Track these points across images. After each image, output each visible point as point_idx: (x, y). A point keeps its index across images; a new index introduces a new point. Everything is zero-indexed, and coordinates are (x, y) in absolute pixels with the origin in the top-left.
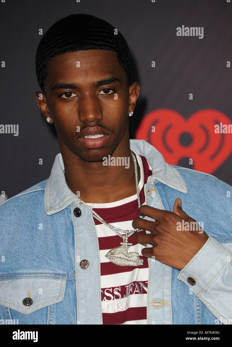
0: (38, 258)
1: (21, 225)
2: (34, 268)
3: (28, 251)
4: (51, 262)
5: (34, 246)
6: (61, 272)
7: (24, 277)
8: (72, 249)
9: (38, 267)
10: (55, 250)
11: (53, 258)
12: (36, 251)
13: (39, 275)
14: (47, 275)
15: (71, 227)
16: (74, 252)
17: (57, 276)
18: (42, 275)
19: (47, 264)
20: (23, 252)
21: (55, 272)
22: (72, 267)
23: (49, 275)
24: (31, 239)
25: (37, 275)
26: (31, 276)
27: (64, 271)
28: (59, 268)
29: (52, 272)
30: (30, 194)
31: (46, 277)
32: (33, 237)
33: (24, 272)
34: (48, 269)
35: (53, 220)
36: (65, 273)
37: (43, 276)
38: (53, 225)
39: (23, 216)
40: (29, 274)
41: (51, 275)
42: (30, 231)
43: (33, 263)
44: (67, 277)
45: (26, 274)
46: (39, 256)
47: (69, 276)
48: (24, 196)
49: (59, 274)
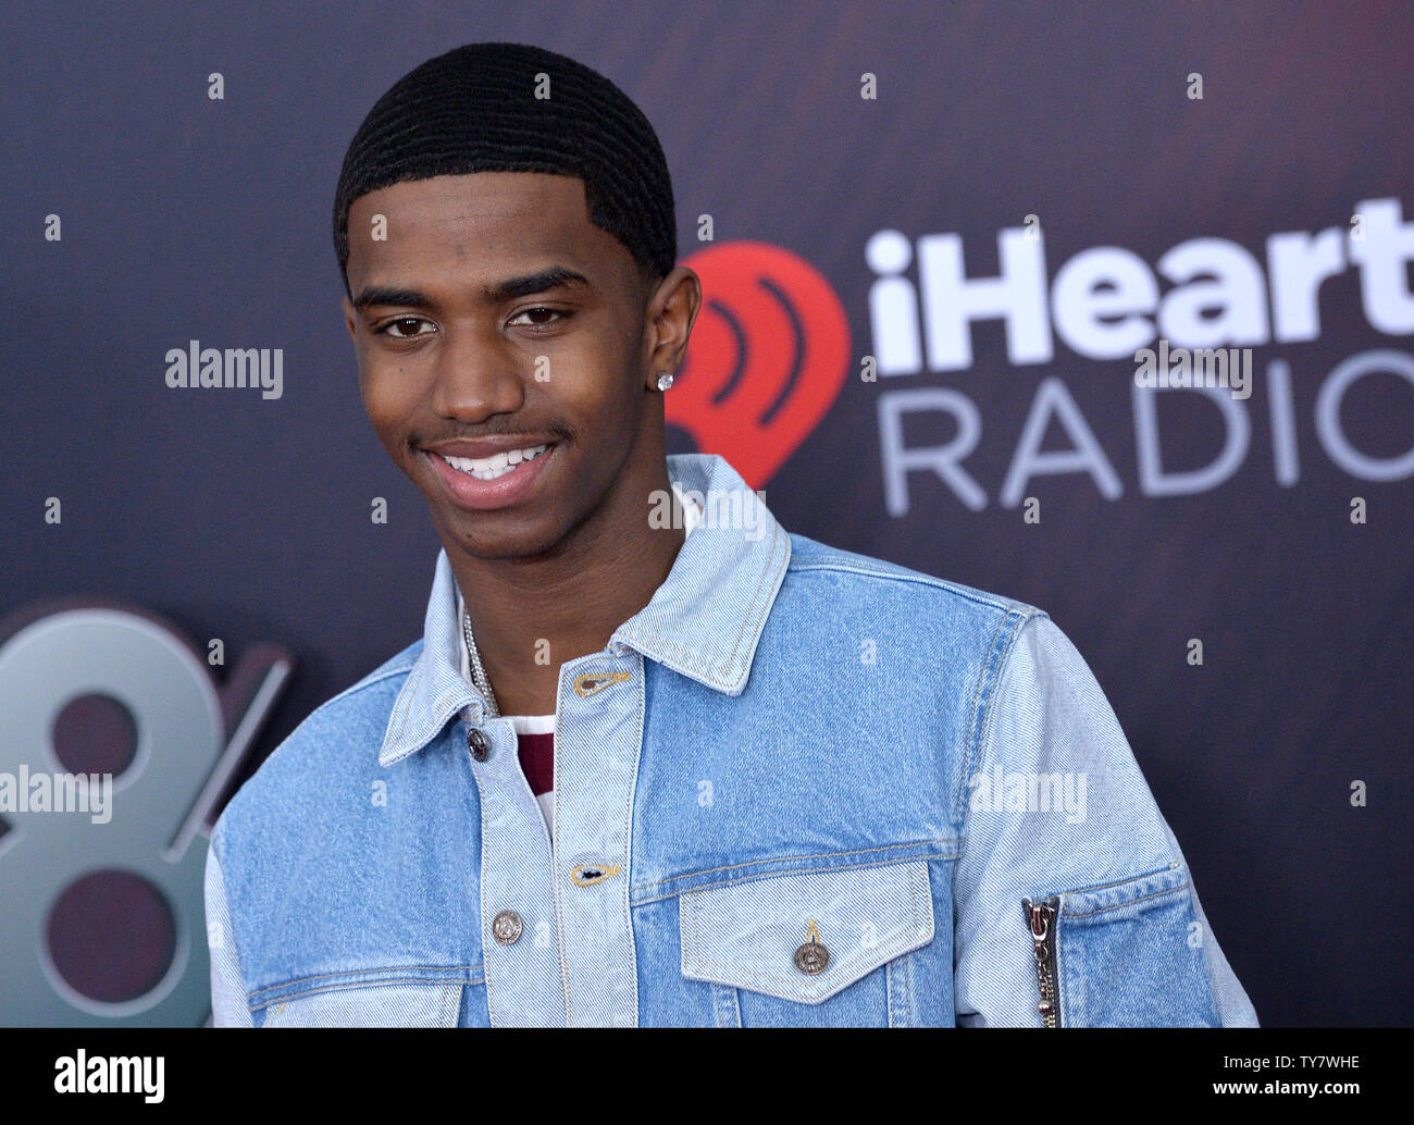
0: (375, 916)
1: (327, 803)
2: (360, 951)
3: (344, 895)
4: (411, 928)
5: (365, 876)
6: (440, 959)
7: (331, 989)
8: (472, 876)
9: (371, 949)
10: (424, 885)
11: (416, 912)
12: (371, 890)
13: (374, 977)
14: (398, 974)
15: (471, 797)
16: (479, 887)
17: (430, 976)
18: (381, 976)
19: (399, 934)
20: (329, 898)
21: (423, 962)
22: (473, 939)
23: (404, 974)
24: (358, 851)
25: (368, 977)
26: (350, 984)
27: (452, 954)
28: (435, 946)
29: (412, 961)
30: (372, 689)
31: (396, 982)
32: (364, 841)
33: (333, 970)
34: (401, 953)
35: (425, 779)
36: (457, 961)
37: (383, 980)
38: (421, 797)
39: (336, 772)
40: (348, 973)
41: (410, 975)
42: (357, 821)
43: (360, 936)
44: (461, 975)
45: (338, 974)
46: (378, 908)
47: (471, 972)
48: (353, 697)
49: (436, 966)
